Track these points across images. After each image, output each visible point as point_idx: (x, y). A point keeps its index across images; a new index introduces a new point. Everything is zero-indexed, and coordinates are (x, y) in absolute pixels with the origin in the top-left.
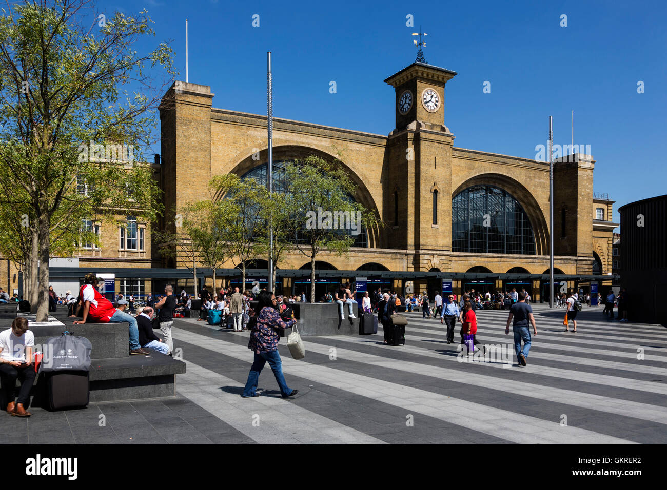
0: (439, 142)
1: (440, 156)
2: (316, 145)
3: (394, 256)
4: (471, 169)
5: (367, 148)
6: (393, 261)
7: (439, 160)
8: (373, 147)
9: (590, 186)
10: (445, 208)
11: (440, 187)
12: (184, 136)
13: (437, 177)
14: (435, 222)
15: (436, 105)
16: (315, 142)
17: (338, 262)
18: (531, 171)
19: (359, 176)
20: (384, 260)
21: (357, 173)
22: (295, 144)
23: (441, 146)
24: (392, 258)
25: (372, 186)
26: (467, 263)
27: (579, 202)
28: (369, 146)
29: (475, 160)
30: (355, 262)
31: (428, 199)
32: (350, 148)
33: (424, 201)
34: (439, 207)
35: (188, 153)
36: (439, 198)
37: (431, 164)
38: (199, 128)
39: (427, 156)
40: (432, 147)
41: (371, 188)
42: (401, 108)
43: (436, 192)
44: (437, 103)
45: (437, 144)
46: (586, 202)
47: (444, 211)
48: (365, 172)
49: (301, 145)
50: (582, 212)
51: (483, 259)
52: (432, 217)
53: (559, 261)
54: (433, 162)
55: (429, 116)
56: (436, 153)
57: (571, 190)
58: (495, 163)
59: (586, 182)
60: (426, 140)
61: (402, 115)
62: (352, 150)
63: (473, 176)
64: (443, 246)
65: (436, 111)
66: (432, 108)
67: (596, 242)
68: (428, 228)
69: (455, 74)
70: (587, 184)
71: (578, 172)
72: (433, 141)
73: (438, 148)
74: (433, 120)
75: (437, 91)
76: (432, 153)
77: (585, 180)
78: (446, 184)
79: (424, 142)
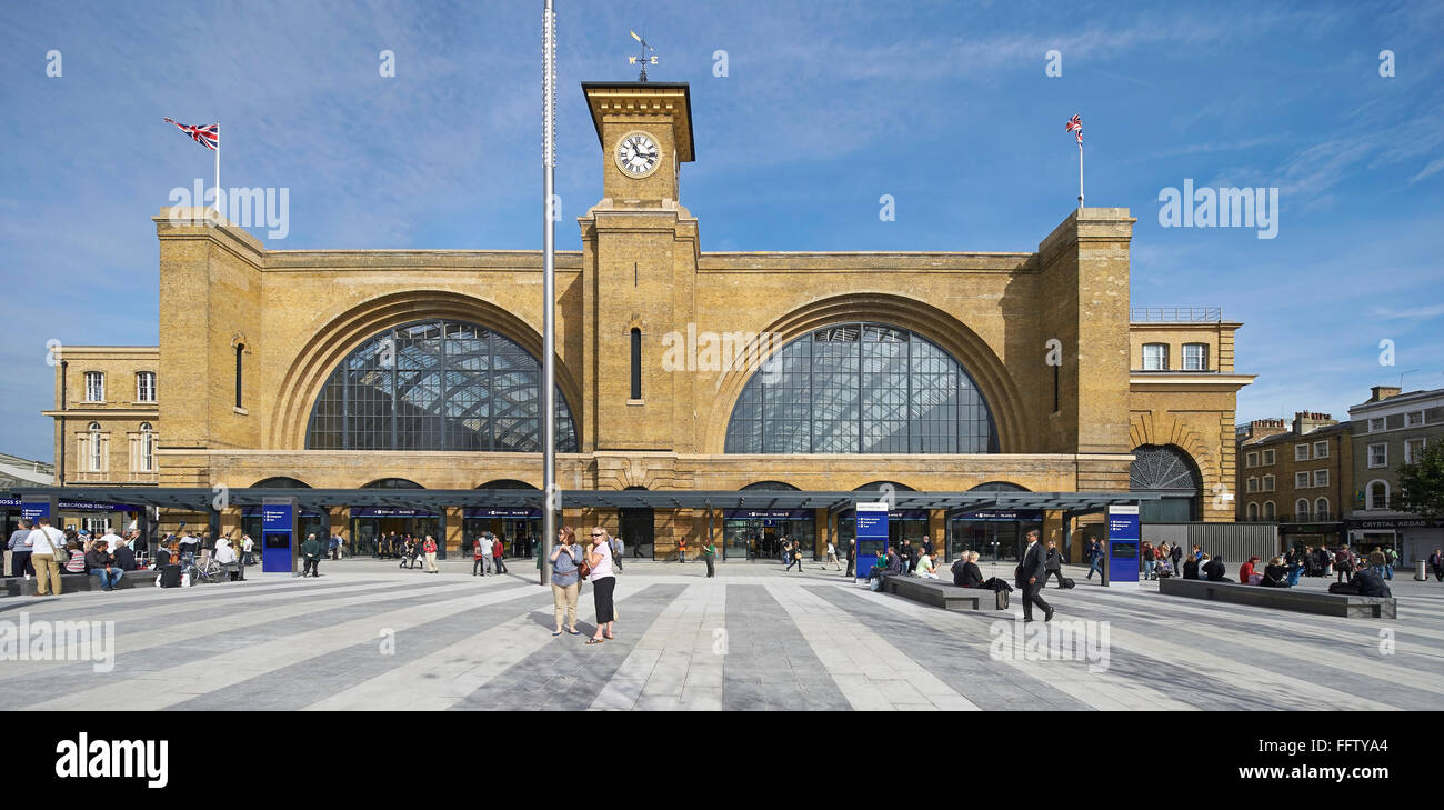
0: (645, 232)
1: (649, 259)
7: (645, 268)
9: (1120, 283)
11: (647, 320)
13: (639, 302)
14: (636, 394)
15: (651, 162)
23: (649, 238)
26: (736, 476)
27: (1082, 324)
31: (617, 350)
32: (519, 282)
33: (608, 354)
34: (646, 363)
35: (177, 315)
36: (645, 345)
37: (623, 279)
38: (192, 276)
39: (614, 263)
40: (627, 243)
43: (636, 332)
44: (652, 158)
45: (640, 236)
47: (658, 370)
50: (1092, 347)
51: (780, 466)
54: (630, 271)
55: (635, 186)
56: (638, 254)
59: (1105, 273)
60: (612, 231)
64: (655, 442)
65: (650, 174)
66: (642, 169)
68: (619, 407)
70: (1111, 279)
71: (1080, 254)
72: (627, 232)
73: (642, 242)
74: (643, 193)
75: (652, 133)
76: (626, 255)
77: (1104, 269)
78: (664, 314)
79: (606, 236)
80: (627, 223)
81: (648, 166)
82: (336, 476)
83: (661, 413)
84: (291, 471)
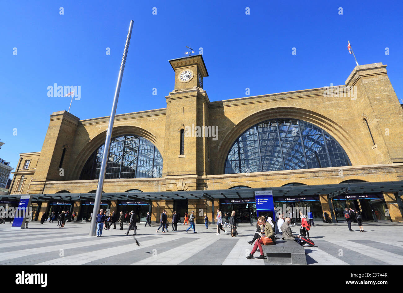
0: (187, 97)
1: (188, 106)
2: (128, 124)
3: (151, 183)
4: (247, 111)
5: (160, 117)
6: (150, 187)
7: (186, 109)
13: (184, 120)
14: (181, 152)
16: (128, 122)
17: (108, 190)
20: (142, 187)
23: (188, 99)
24: (149, 185)
27: (374, 107)
29: (251, 103)
30: (120, 189)
31: (175, 137)
33: (172, 140)
39: (176, 108)
43: (182, 131)
44: (190, 76)
45: (185, 99)
46: (387, 104)
47: (190, 143)
48: (157, 131)
50: (384, 115)
51: (244, 179)
52: (179, 149)
54: (181, 111)
55: (184, 85)
56: (184, 105)
57: (363, 100)
60: (175, 99)
63: (250, 115)
64: (189, 172)
66: (187, 80)
68: (175, 158)
72: (181, 98)
74: (187, 86)
75: (191, 69)
76: (180, 105)
77: (377, 85)
79: (173, 101)
80: (180, 96)
82: (80, 190)
83: (191, 160)
84: (68, 188)
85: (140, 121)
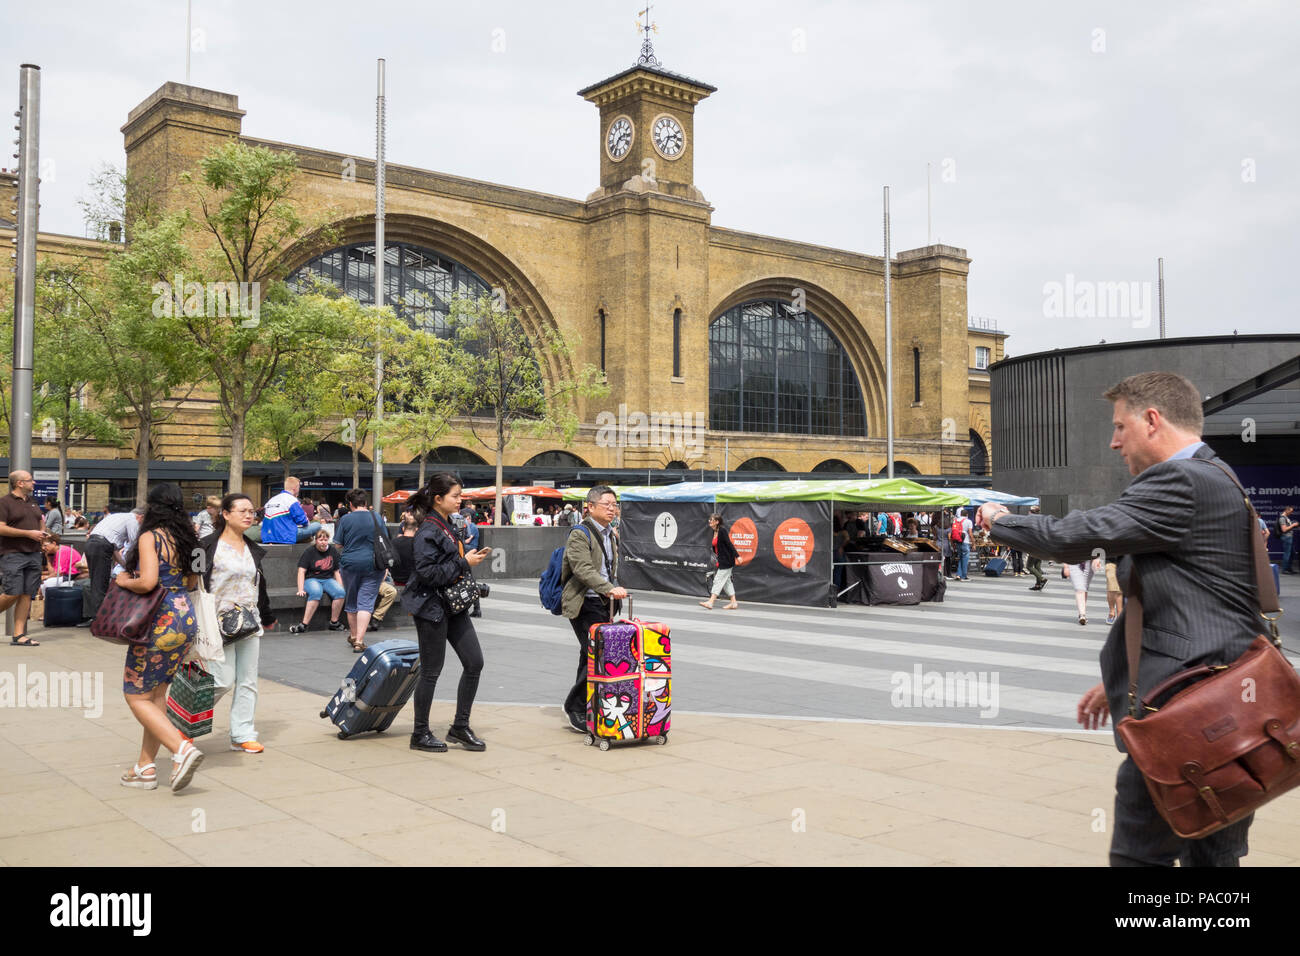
0: (684, 218)
1: (686, 244)
2: (445, 215)
4: (743, 269)
5: (545, 223)
6: (596, 447)
7: (684, 253)
8: (555, 221)
9: (962, 307)
10: (696, 345)
11: (686, 302)
12: (183, 191)
13: (680, 283)
14: (677, 374)
15: (678, 146)
16: (443, 209)
18: (856, 275)
19: (528, 276)
20: (578, 445)
21: (524, 272)
22: (402, 212)
23: (688, 225)
24: (594, 442)
25: (554, 297)
26: (739, 453)
27: (943, 337)
28: (549, 220)
29: (752, 251)
31: (663, 328)
32: (513, 222)
33: (656, 331)
34: (685, 343)
36: (684, 325)
37: (668, 260)
39: (662, 244)
40: (671, 226)
41: (553, 302)
42: (612, 149)
43: (678, 312)
44: (679, 143)
45: (680, 221)
46: (956, 336)
47: (693, 350)
48: (540, 270)
49: (415, 213)
50: (949, 356)
51: (769, 445)
52: (671, 362)
53: (909, 449)
54: (672, 255)
55: (666, 167)
56: (679, 238)
57: (927, 314)
58: (789, 257)
59: (954, 298)
60: (659, 213)
61: (612, 162)
62: (515, 226)
63: (748, 282)
65: (677, 157)
66: (672, 152)
67: (976, 411)
68: (665, 384)
69: (711, 89)
70: (957, 304)
71: (941, 282)
72: (672, 216)
73: (682, 228)
74: (672, 175)
75: (679, 119)
76: (670, 238)
77: (954, 295)
78: (698, 298)
79: (656, 217)
80: (672, 208)
81: (676, 149)
83: (696, 391)
85: (484, 216)
